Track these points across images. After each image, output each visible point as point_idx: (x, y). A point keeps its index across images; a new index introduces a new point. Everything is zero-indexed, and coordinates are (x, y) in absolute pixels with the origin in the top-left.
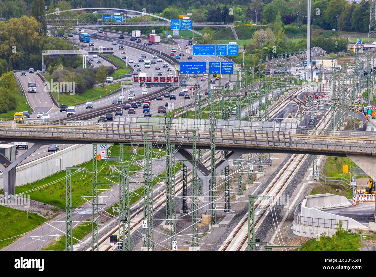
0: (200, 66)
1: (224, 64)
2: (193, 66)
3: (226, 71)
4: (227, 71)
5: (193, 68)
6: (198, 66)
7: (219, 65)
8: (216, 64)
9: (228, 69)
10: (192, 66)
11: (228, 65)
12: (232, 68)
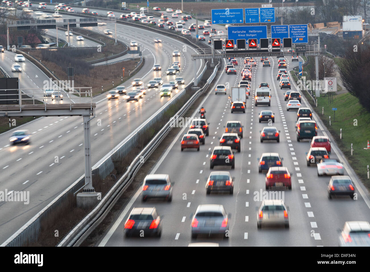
0: (258, 32)
1: (294, 27)
2: (247, 32)
3: (297, 39)
4: (299, 38)
5: (247, 35)
6: (255, 31)
7: (287, 30)
8: (282, 29)
9: (300, 35)
10: (245, 32)
11: (299, 29)
12: (306, 34)
